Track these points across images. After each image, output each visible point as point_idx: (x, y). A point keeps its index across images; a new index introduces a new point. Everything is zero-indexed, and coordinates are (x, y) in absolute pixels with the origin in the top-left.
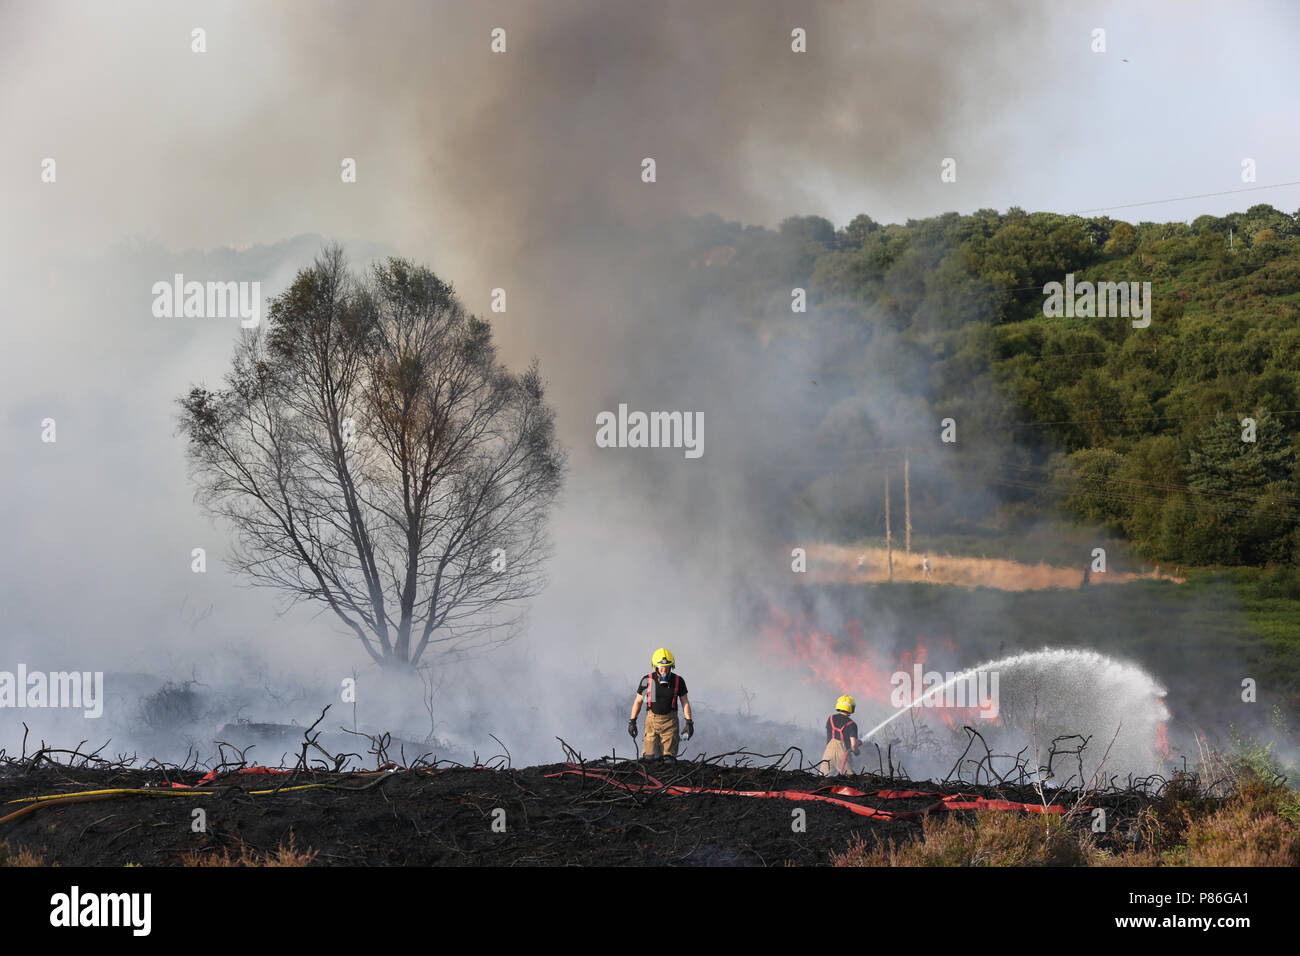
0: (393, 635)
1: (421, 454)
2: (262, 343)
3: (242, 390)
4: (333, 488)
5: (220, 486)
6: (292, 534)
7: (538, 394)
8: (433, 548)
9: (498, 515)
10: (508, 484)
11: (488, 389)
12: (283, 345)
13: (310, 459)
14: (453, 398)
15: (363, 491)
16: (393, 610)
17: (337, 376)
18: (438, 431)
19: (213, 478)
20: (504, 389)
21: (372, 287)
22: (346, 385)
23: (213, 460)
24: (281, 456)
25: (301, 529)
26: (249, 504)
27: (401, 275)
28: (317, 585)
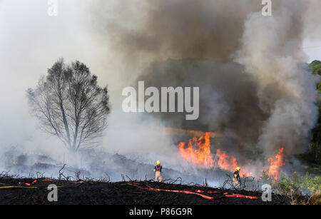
0: (72, 144)
1: (79, 104)
2: (45, 78)
3: (40, 89)
4: (60, 111)
5: (34, 110)
6: (50, 121)
7: (107, 92)
8: (81, 125)
9: (96, 118)
10: (98, 111)
11: (95, 90)
12: (50, 79)
13: (55, 104)
14: (87, 92)
15: (66, 112)
16: (72, 138)
17: (61, 86)
18: (84, 99)
19: (33, 108)
20: (98, 90)
21: (71, 66)
22: (63, 88)
23: (33, 104)
24: (48, 104)
25: (52, 120)
26: (41, 114)
27: (77, 64)
28: (55, 132)
